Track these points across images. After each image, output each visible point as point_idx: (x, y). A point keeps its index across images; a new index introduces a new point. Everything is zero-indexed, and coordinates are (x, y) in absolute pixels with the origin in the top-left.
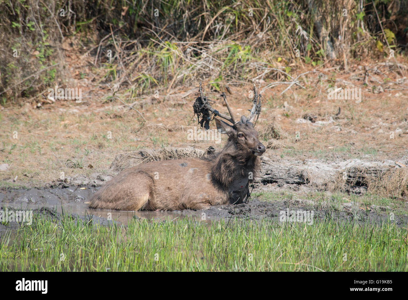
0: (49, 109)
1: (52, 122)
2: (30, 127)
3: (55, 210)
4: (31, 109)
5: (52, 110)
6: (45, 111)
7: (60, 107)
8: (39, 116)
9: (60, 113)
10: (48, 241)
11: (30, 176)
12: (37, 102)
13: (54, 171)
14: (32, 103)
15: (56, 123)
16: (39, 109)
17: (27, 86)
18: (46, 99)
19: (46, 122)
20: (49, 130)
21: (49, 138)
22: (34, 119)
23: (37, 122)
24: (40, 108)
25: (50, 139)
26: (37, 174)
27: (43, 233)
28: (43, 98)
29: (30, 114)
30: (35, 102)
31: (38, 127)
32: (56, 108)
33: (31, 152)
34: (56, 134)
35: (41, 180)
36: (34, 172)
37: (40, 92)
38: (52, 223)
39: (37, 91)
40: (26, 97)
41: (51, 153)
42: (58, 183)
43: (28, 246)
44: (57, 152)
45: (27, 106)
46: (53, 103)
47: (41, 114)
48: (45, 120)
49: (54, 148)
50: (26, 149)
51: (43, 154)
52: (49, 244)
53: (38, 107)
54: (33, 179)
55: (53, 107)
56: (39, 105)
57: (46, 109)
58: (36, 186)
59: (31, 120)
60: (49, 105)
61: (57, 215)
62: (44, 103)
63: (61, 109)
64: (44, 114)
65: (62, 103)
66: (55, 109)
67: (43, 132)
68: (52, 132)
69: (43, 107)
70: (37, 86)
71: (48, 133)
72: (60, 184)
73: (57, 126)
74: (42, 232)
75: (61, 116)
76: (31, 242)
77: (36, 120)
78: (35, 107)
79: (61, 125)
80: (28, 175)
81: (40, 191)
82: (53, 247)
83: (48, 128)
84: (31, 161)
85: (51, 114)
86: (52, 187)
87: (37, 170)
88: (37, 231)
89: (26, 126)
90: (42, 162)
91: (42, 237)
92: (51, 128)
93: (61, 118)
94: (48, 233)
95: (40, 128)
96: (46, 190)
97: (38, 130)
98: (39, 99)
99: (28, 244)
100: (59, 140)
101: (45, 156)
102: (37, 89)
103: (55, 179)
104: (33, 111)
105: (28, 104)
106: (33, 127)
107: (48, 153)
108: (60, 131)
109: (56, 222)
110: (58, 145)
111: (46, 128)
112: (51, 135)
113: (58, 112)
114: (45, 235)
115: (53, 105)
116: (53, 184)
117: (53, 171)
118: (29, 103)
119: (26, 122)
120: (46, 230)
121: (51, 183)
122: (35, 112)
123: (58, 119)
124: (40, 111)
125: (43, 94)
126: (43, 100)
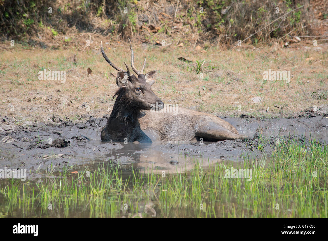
0: (296, 47)
1: (299, 58)
2: (279, 64)
3: (304, 137)
4: (279, 47)
5: (298, 49)
6: (292, 49)
7: (306, 46)
8: (287, 54)
9: (305, 51)
10: (299, 164)
11: (281, 107)
12: (285, 42)
13: (302, 102)
14: (280, 43)
15: (302, 60)
16: (286, 48)
17: (276, 27)
18: (292, 38)
19: (292, 60)
20: (296, 66)
21: (296, 73)
22: (282, 57)
23: (285, 60)
24: (288, 47)
25: (297, 75)
26: (287, 105)
27: (295, 157)
28: (290, 38)
29: (278, 53)
30: (282, 41)
31: (287, 64)
32: (301, 46)
33: (280, 86)
34: (302, 69)
35: (290, 111)
36: (284, 104)
37: (288, 33)
38: (302, 148)
39: (284, 32)
40: (275, 37)
41: (298, 87)
42: (305, 113)
43: (282, 168)
44: (303, 86)
45: (276, 45)
46: (299, 42)
47: (289, 52)
48: (292, 57)
49: (301, 81)
50: (276, 84)
51: (292, 88)
52: (300, 166)
53: (285, 46)
54: (283, 109)
55: (299, 46)
56: (287, 44)
57: (293, 47)
58: (286, 116)
59: (280, 58)
60: (295, 44)
61: (306, 141)
62: (290, 42)
63: (306, 47)
64: (291, 52)
65: (307, 41)
66: (301, 48)
67: (291, 68)
68: (299, 68)
69: (290, 46)
70: (284, 27)
71: (295, 69)
72: (307, 114)
73: (302, 62)
74: (293, 156)
75: (306, 53)
76: (284, 165)
77: (284, 57)
78: (283, 46)
79: (306, 61)
80: (278, 106)
81: (290, 120)
82: (304, 169)
83: (295, 64)
84: (281, 95)
85: (297, 52)
86: (300, 116)
87: (287, 102)
88: (289, 155)
89: (275, 63)
90: (290, 95)
91: (294, 160)
92: (298, 64)
93: (306, 55)
94: (299, 157)
95: (288, 65)
96: (296, 119)
97: (286, 67)
98: (286, 38)
99: (282, 166)
100: (305, 75)
101: (292, 90)
102: (285, 30)
103: (302, 109)
104: (282, 49)
105: (276, 43)
106: (281, 63)
107: (296, 87)
108: (306, 66)
109: (305, 147)
110: (304, 79)
111: (293, 64)
112: (298, 71)
113: (304, 50)
114: (296, 158)
115: (299, 44)
116: (301, 114)
117: (300, 102)
118: (278, 42)
119: (275, 60)
120: (296, 154)
121: (299, 113)
122: (284, 50)
123: (304, 56)
124: (288, 50)
125: (290, 34)
126: (289, 40)
